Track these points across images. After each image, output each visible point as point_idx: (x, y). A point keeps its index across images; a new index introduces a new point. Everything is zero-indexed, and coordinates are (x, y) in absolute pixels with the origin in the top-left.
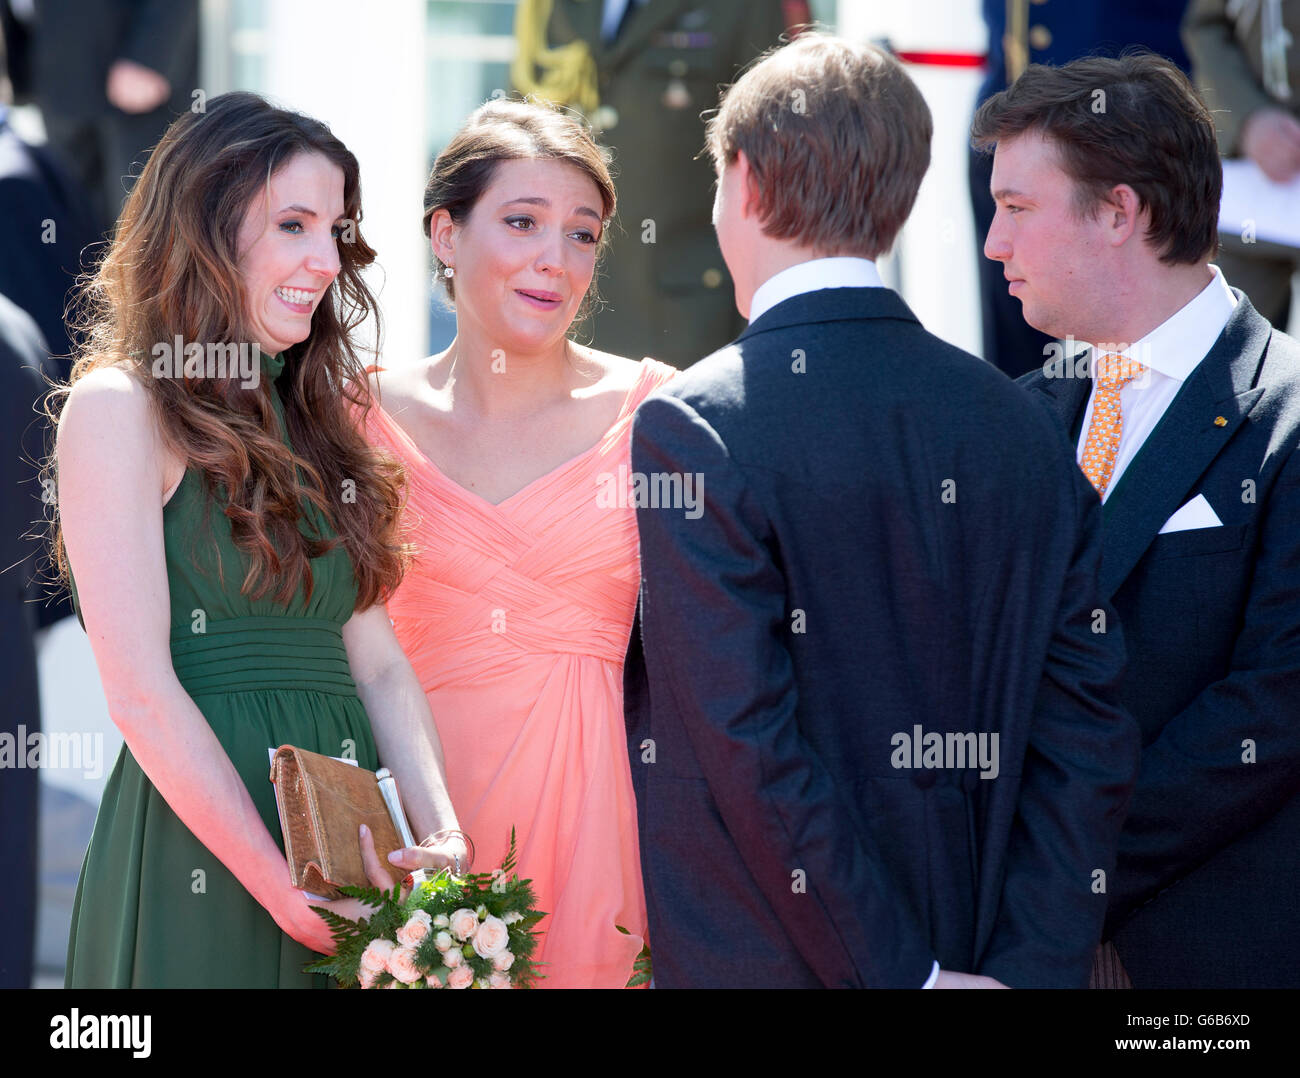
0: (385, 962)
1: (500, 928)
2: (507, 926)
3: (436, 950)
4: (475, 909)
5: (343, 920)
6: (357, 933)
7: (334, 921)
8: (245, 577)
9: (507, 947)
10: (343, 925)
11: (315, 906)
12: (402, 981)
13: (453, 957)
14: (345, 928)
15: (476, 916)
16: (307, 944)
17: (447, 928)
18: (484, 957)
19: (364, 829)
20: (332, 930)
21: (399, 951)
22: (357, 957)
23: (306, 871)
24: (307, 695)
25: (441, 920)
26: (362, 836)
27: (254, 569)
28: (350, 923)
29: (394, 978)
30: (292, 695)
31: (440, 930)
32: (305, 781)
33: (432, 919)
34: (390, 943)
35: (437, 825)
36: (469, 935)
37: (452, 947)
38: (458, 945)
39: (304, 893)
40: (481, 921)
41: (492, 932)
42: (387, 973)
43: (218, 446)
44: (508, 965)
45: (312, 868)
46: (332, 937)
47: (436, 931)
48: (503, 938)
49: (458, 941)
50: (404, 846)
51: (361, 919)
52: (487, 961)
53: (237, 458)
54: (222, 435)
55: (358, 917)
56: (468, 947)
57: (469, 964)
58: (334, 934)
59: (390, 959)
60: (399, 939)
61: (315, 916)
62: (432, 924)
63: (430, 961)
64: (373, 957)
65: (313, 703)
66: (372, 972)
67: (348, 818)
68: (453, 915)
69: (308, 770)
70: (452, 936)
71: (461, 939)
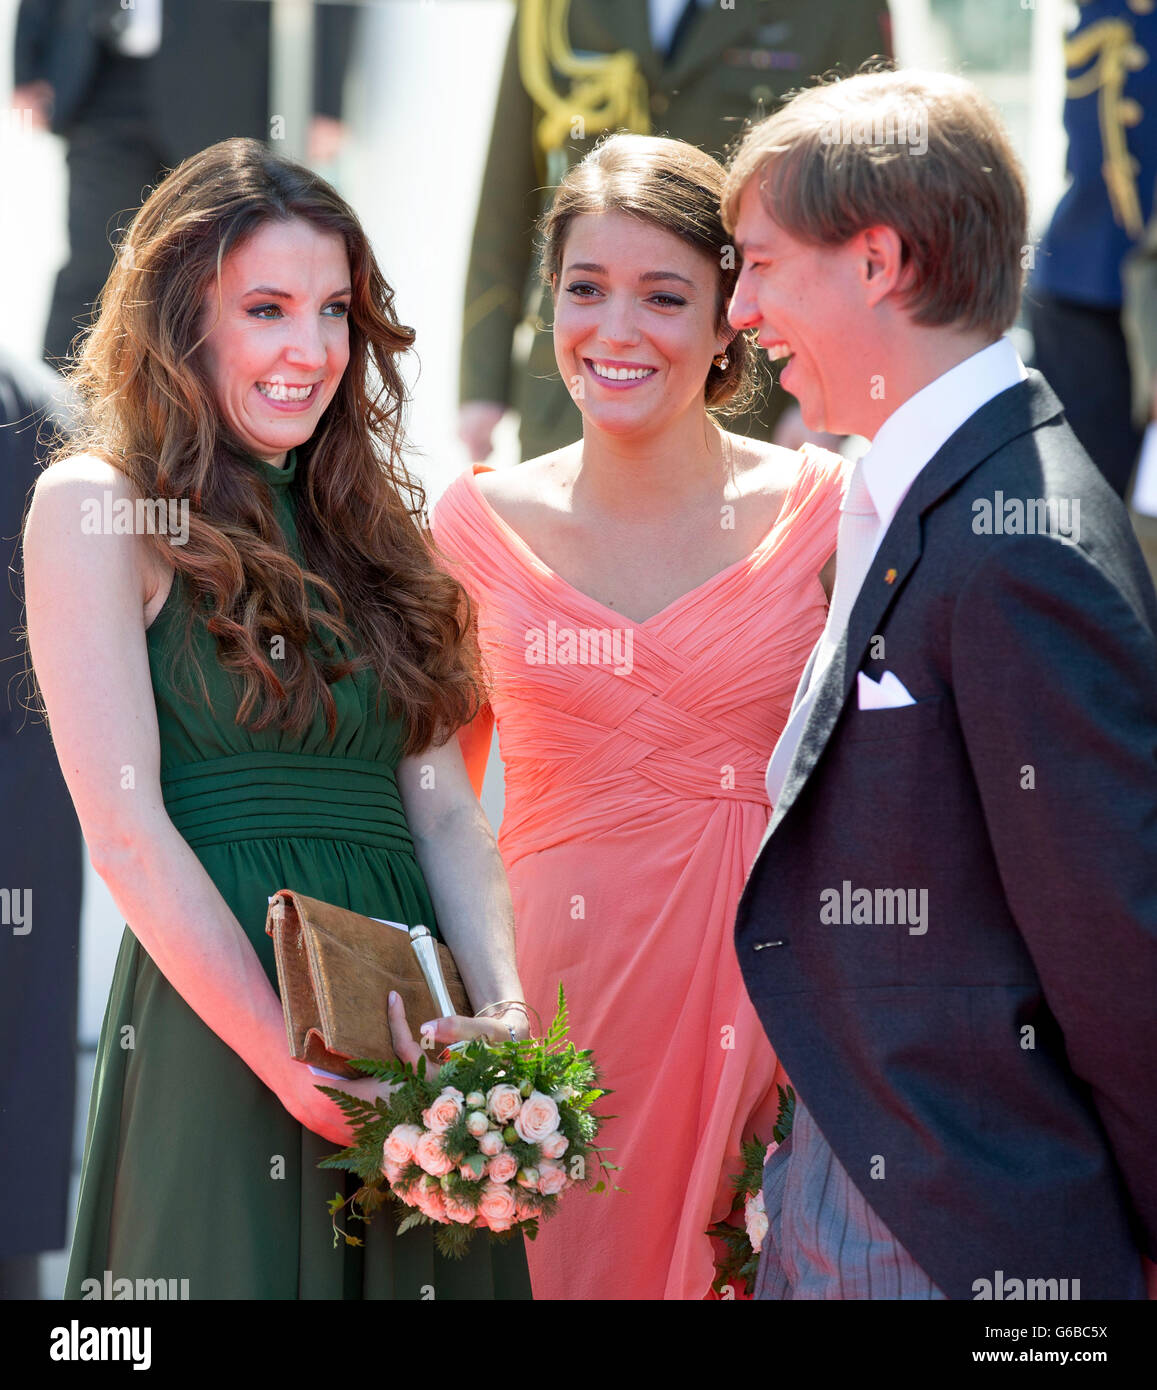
0: (411, 1152)
1: (548, 1107)
2: (557, 1104)
3: (471, 1135)
4: (517, 1085)
5: (357, 1102)
6: (377, 1118)
7: (348, 1103)
8: (239, 704)
9: (559, 1130)
10: (358, 1108)
11: (322, 1085)
12: (432, 1174)
13: (491, 1142)
14: (361, 1111)
15: (517, 1091)
16: (323, 1134)
17: (484, 1108)
18: (529, 1141)
19: (394, 996)
20: (345, 1114)
21: (427, 1137)
22: (378, 1146)
23: (307, 1039)
24: (335, 846)
25: (475, 1098)
26: (391, 1004)
27: (249, 692)
28: (366, 1105)
29: (422, 1172)
30: (312, 844)
31: (474, 1111)
32: (309, 936)
33: (465, 1097)
34: (417, 1129)
35: (495, 995)
36: (509, 1115)
37: (488, 1130)
38: (496, 1127)
39: (310, 1068)
40: (524, 1098)
41: (540, 1113)
42: (414, 1165)
43: (205, 549)
44: (561, 1151)
45: (315, 1037)
46: (348, 1123)
47: (469, 1110)
48: (553, 1119)
49: (497, 1123)
50: (442, 1015)
51: (378, 1100)
52: (534, 1146)
53: (230, 567)
54: (214, 541)
55: (375, 1098)
56: (509, 1130)
57: (513, 1151)
58: (349, 1119)
59: (417, 1147)
60: (425, 1123)
61: (325, 1098)
62: (464, 1104)
63: (462, 1148)
64: (397, 1146)
65: (342, 855)
66: (398, 1164)
67: (370, 983)
68: (490, 1093)
69: (313, 920)
70: (489, 1117)
71: (499, 1120)
